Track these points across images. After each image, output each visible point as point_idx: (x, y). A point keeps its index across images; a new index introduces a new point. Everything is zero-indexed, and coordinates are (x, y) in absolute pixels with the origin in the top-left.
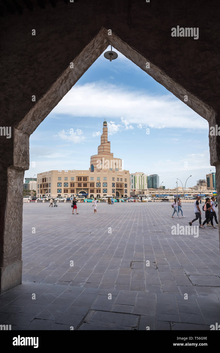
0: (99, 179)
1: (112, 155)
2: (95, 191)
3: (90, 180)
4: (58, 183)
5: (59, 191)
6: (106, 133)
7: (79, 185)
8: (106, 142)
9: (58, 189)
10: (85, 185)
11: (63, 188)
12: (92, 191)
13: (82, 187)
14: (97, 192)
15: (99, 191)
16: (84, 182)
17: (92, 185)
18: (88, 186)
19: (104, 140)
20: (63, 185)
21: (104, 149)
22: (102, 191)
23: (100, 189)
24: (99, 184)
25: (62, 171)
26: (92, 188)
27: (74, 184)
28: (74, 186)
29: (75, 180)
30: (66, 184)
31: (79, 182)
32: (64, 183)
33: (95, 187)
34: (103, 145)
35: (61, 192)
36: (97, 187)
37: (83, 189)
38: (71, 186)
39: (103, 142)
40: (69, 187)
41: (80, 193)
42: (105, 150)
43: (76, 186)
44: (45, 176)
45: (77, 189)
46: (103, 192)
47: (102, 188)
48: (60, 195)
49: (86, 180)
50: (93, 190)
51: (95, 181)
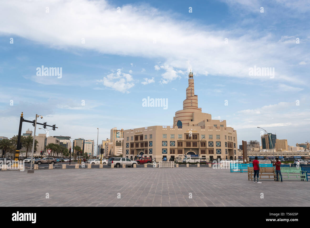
0: (211, 137)
1: (200, 109)
2: (207, 151)
3: (200, 138)
4: (163, 141)
5: (165, 151)
6: (192, 85)
7: (188, 144)
8: (193, 95)
9: (163, 149)
10: (195, 144)
11: (168, 147)
12: (203, 152)
13: (192, 147)
14: (210, 153)
15: (211, 152)
16: (194, 140)
17: (203, 144)
18: (199, 146)
19: (191, 93)
20: (169, 143)
21: (192, 103)
22: (215, 151)
23: (212, 149)
24: (211, 144)
25: (168, 127)
26: (203, 147)
27: (182, 143)
28: (182, 145)
29: (183, 138)
30: (172, 143)
31: (187, 140)
32: (170, 141)
33: (208, 147)
34: (192, 98)
35: (167, 153)
36: (210, 147)
37: (191, 150)
38: (179, 145)
39: (190, 95)
40: (176, 146)
41: (188, 154)
42: (193, 105)
43: (184, 146)
44: (141, 132)
45: (185, 149)
46: (217, 153)
47: (215, 148)
48: (165, 157)
49: (196, 138)
50: (205, 151)
51: (207, 140)
